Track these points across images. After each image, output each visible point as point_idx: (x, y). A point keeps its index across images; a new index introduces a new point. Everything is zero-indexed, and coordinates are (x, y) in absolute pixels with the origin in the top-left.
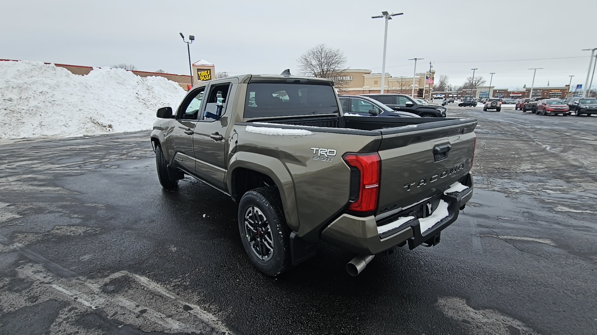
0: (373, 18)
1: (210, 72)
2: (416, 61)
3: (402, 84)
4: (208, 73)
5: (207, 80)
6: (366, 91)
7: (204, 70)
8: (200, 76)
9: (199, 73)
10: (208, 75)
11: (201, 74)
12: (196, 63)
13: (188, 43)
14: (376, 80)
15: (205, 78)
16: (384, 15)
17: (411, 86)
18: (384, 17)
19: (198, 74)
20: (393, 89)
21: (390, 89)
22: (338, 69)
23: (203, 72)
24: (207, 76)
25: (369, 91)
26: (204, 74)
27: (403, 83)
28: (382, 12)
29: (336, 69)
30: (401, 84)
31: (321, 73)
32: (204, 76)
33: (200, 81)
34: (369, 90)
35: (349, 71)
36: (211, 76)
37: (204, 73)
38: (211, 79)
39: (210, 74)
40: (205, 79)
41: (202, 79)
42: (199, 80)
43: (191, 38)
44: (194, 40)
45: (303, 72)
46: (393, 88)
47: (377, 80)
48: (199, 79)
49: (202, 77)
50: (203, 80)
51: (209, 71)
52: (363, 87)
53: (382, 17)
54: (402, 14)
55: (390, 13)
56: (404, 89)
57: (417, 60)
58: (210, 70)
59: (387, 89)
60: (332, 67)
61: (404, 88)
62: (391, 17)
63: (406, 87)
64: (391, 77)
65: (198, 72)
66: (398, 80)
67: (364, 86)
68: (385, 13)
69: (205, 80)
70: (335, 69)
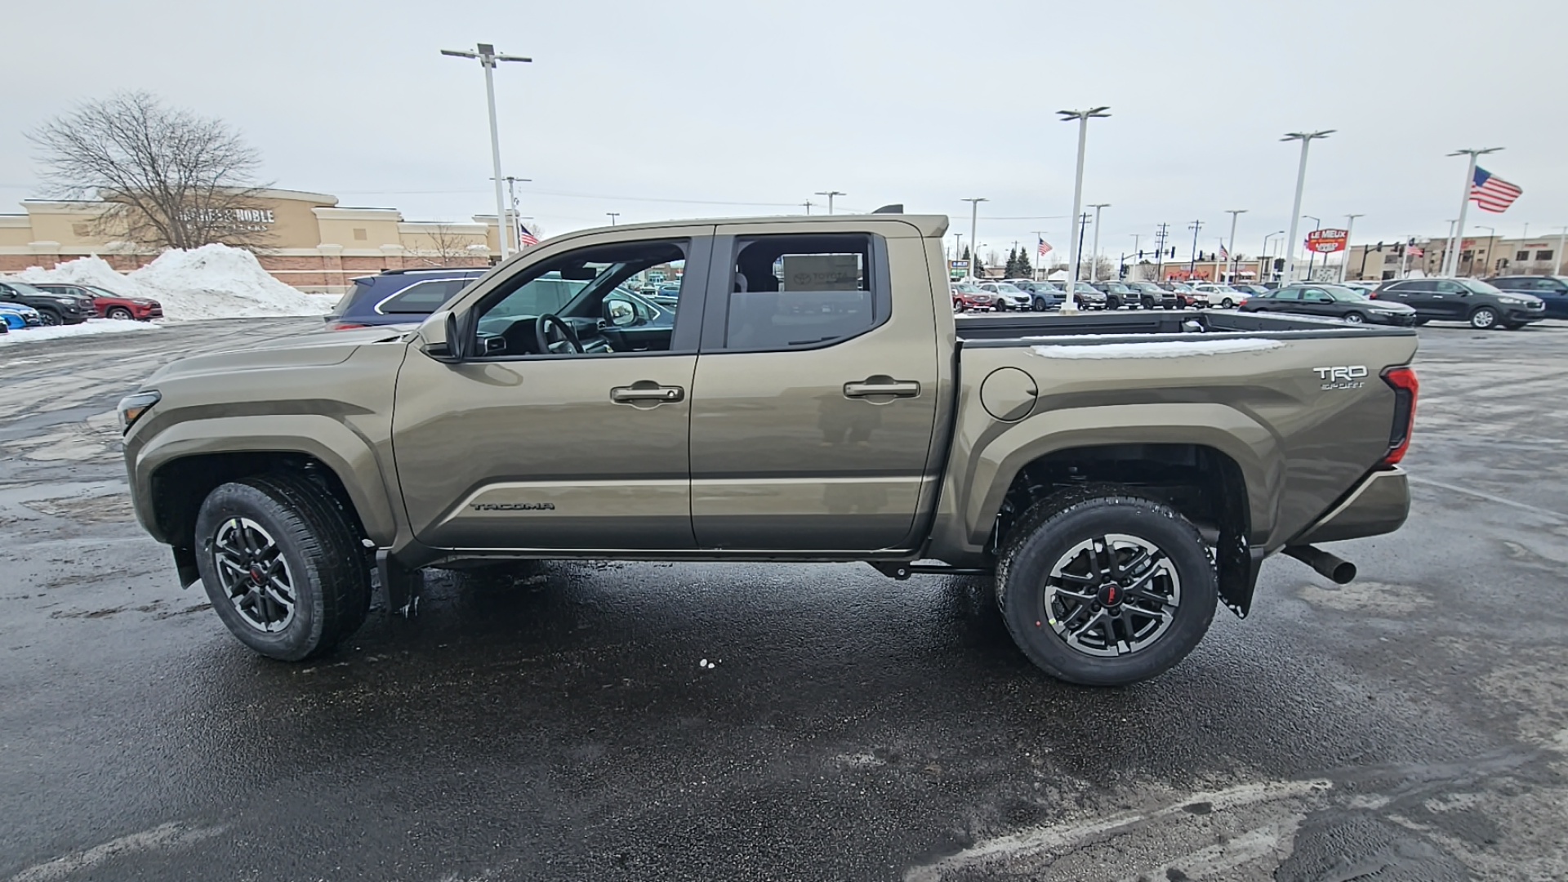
0: (444, 53)
2: (511, 183)
3: (443, 242)
6: (330, 258)
14: (359, 226)
16: (481, 52)
17: (469, 247)
18: (478, 60)
20: (420, 255)
21: (410, 255)
22: (230, 183)
25: (342, 257)
27: (447, 239)
28: (479, 45)
29: (222, 182)
30: (440, 242)
31: (157, 192)
34: (339, 254)
35: (270, 194)
45: (69, 182)
46: (419, 250)
47: (363, 228)
52: (318, 246)
53: (473, 56)
54: (530, 60)
55: (497, 53)
56: (452, 255)
57: (515, 182)
59: (400, 254)
60: (208, 175)
61: (451, 253)
62: (498, 62)
63: (457, 250)
64: (403, 221)
66: (431, 232)
67: (320, 242)
68: (486, 49)
70: (216, 184)
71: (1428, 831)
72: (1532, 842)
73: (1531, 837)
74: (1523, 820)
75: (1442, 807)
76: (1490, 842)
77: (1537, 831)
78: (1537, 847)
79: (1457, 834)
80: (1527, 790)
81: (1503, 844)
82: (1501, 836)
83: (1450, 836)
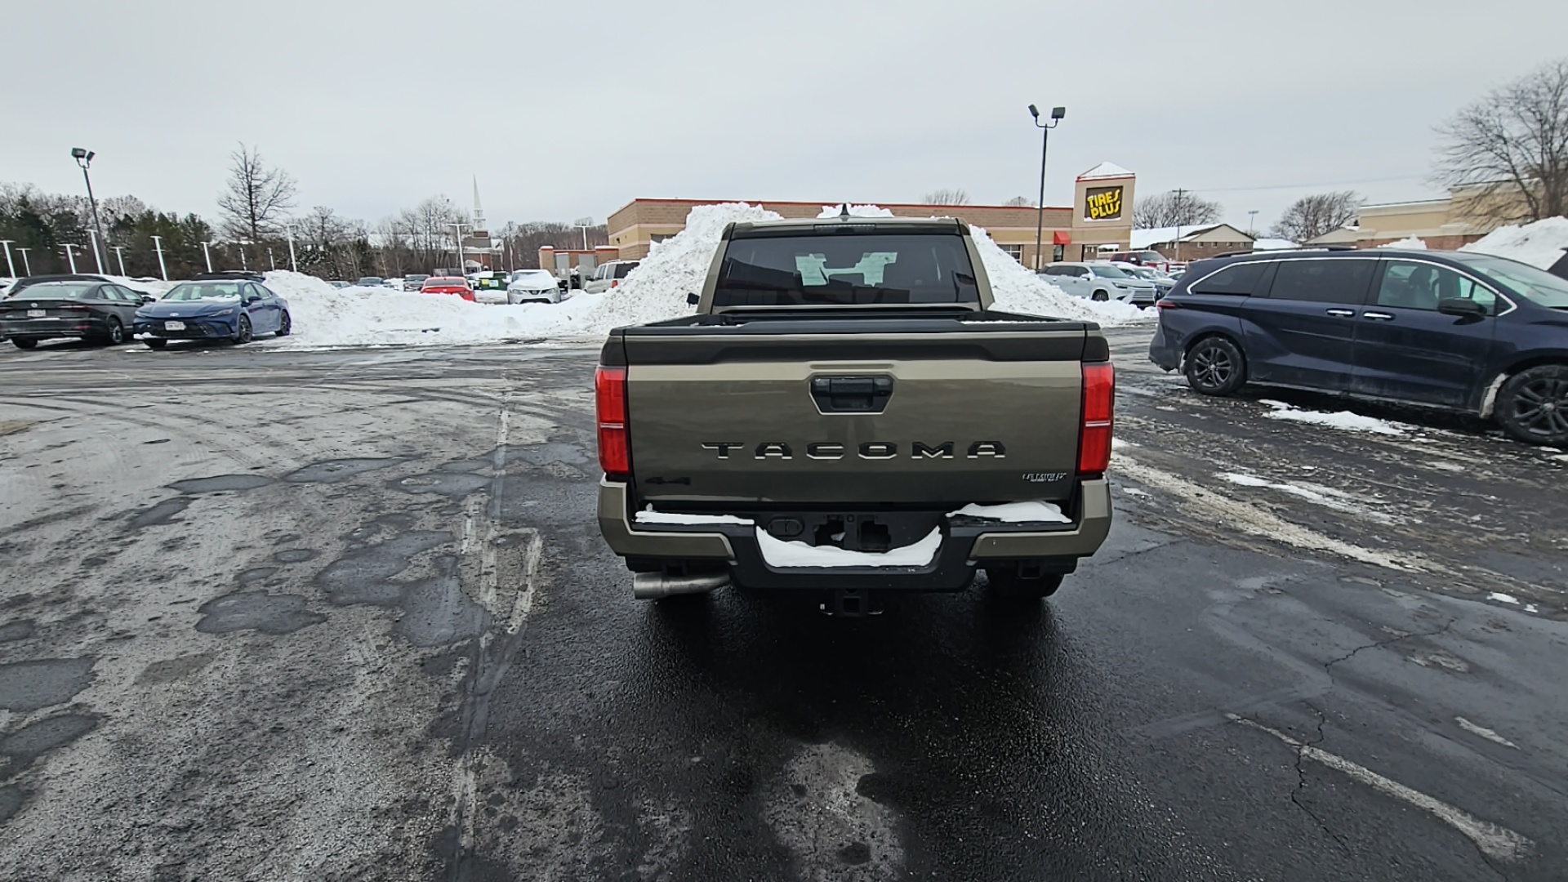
1: (1120, 194)
4: (1113, 196)
5: (1108, 216)
7: (1104, 190)
8: (1092, 206)
9: (1091, 198)
10: (1114, 203)
11: (1094, 202)
12: (1087, 175)
13: (1046, 127)
15: (1104, 210)
19: (1088, 203)
23: (1100, 196)
24: (1111, 205)
26: (1104, 200)
32: (1103, 206)
33: (1089, 219)
36: (1120, 206)
37: (1102, 199)
38: (1118, 214)
39: (1120, 199)
40: (1102, 214)
41: (1094, 215)
42: (1086, 217)
43: (1056, 114)
44: (1062, 117)
48: (1088, 214)
49: (1096, 209)
50: (1098, 217)
51: (1118, 191)
58: (1121, 188)
65: (1087, 197)
69: (1103, 217)
71: (449, 647)
72: (406, 680)
73: (409, 683)
74: (422, 688)
75: (459, 663)
76: (422, 665)
77: (410, 689)
78: (402, 679)
79: (438, 656)
80: (440, 710)
81: (417, 668)
82: (422, 671)
83: (439, 652)
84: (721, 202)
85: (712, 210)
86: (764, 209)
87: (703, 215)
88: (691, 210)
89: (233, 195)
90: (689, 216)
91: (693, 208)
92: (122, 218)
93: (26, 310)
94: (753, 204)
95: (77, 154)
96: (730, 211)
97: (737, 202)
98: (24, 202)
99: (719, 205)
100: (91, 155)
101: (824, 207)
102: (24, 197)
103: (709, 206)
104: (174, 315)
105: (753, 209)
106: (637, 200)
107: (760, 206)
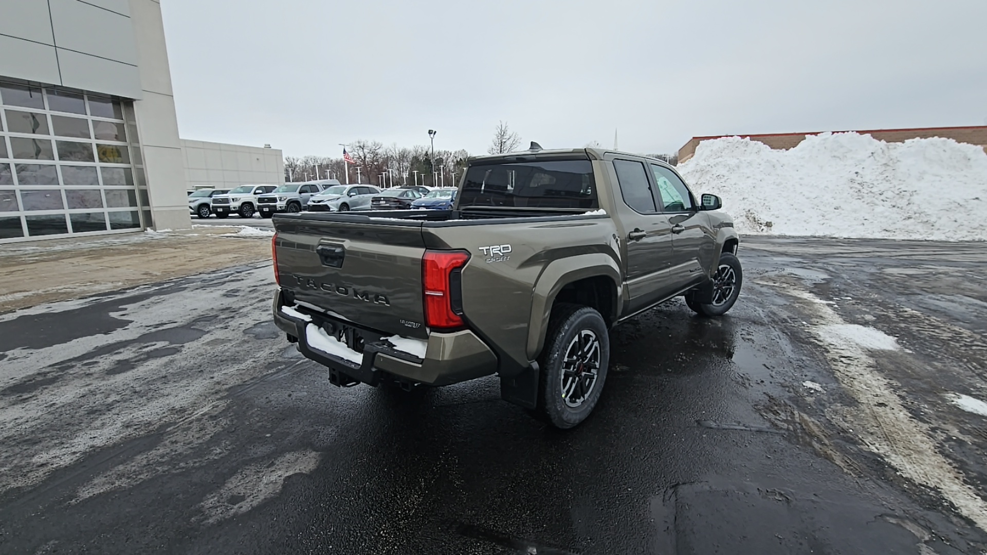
84: (720, 137)
85: (713, 142)
86: (751, 140)
87: (707, 146)
88: (699, 143)
89: (494, 147)
90: (697, 147)
91: (701, 142)
92: (459, 160)
93: (379, 201)
94: (743, 137)
95: (430, 132)
96: (725, 142)
97: (732, 136)
98: (426, 154)
99: (719, 139)
100: (435, 132)
101: (806, 136)
102: (427, 152)
103: (712, 140)
104: (423, 205)
105: (743, 140)
106: (694, 138)
107: (748, 137)
